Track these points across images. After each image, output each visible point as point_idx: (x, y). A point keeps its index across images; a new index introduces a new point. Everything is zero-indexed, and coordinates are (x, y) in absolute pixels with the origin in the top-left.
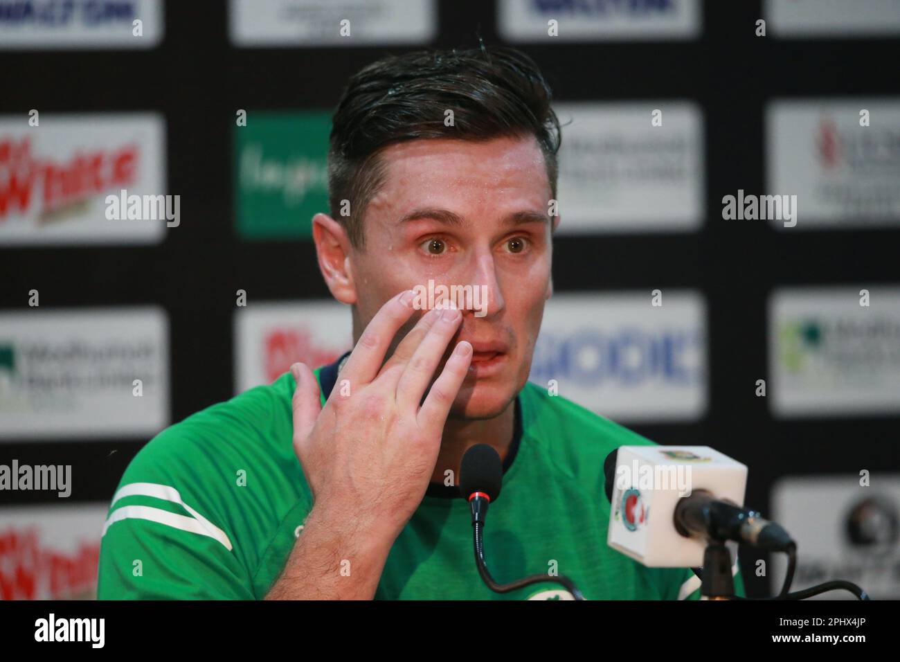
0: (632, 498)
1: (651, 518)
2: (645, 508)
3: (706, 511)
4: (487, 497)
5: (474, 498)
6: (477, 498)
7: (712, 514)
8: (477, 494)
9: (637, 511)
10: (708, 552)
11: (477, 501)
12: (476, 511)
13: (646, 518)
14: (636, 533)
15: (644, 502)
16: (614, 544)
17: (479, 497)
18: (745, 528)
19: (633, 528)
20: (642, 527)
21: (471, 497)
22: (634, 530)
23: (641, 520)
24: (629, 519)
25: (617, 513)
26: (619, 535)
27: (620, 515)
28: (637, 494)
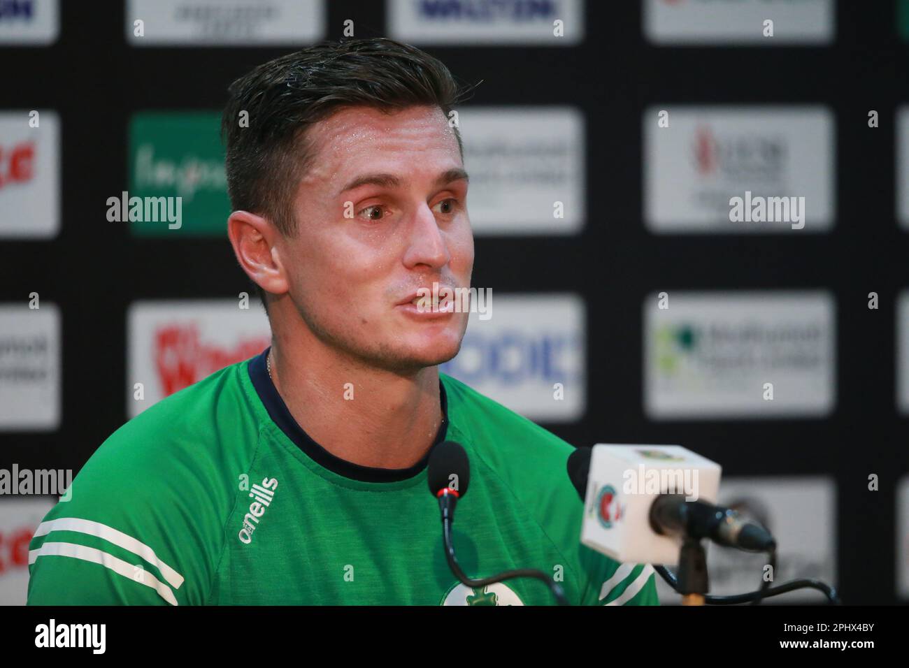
0: (608, 496)
1: (629, 514)
2: (621, 506)
3: (684, 509)
4: (456, 494)
5: (442, 495)
6: (445, 495)
7: (689, 513)
8: (447, 490)
9: (612, 509)
10: (684, 551)
11: (446, 498)
12: (445, 507)
13: (622, 516)
14: (611, 530)
15: (619, 500)
16: (587, 541)
17: (449, 494)
18: (723, 527)
19: (607, 525)
20: (618, 526)
21: (440, 493)
22: (609, 527)
23: (617, 517)
24: (604, 517)
25: (591, 511)
26: (593, 533)
27: (595, 513)
28: (612, 492)
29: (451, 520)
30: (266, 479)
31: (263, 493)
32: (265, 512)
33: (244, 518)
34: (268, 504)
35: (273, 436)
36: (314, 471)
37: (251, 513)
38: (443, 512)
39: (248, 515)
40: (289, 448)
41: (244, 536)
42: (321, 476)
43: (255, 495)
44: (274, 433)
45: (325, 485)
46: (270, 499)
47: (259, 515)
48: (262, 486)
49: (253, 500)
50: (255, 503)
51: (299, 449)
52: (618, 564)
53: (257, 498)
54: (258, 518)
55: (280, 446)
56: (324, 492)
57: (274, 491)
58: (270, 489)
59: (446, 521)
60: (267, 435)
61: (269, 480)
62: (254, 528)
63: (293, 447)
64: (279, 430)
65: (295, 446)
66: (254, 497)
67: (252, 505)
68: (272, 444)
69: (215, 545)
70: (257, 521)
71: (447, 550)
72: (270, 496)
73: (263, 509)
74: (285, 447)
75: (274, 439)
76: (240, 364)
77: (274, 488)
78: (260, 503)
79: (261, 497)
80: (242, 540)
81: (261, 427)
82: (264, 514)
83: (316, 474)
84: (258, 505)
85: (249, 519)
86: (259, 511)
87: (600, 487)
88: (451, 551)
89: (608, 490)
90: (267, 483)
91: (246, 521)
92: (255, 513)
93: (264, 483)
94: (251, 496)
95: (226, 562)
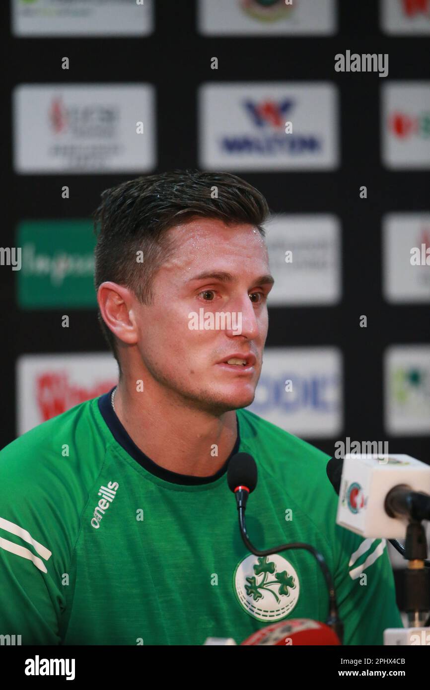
0: (355, 490)
1: (370, 503)
2: (365, 497)
3: (409, 500)
4: (247, 490)
5: (238, 490)
6: (240, 491)
7: (413, 502)
8: (240, 488)
9: (358, 500)
10: (410, 529)
11: (240, 493)
12: (240, 500)
13: (365, 504)
14: (358, 515)
15: (364, 493)
16: (341, 522)
17: (242, 490)
19: (355, 511)
20: (362, 511)
21: (236, 490)
22: (356, 513)
23: (362, 505)
24: (353, 505)
25: (343, 501)
26: (345, 517)
27: (346, 502)
28: (358, 488)
29: (244, 508)
30: (110, 483)
31: (108, 492)
32: (110, 506)
33: (94, 510)
34: (111, 500)
35: (117, 451)
36: (146, 477)
37: (99, 507)
38: (238, 503)
39: (97, 508)
40: (128, 460)
41: (95, 523)
42: (151, 480)
43: (102, 494)
44: (117, 449)
45: (152, 487)
46: (113, 497)
47: (105, 508)
48: (107, 487)
49: (101, 497)
50: (103, 500)
51: (134, 461)
52: (362, 539)
53: (104, 496)
54: (104, 510)
55: (121, 459)
56: (152, 491)
57: (116, 491)
58: (113, 490)
59: (241, 509)
60: (112, 451)
61: (112, 483)
62: (101, 518)
63: (130, 459)
64: (120, 448)
65: (132, 459)
66: (102, 495)
67: (100, 501)
68: (115, 457)
69: (73, 529)
70: (104, 513)
71: (241, 530)
72: (113, 495)
73: (108, 504)
74: (125, 460)
75: (117, 454)
76: (93, 400)
77: (116, 489)
78: (106, 499)
79: (106, 495)
80: (93, 525)
81: (108, 445)
82: (108, 508)
83: (147, 479)
84: (104, 501)
85: (98, 511)
86: (105, 505)
87: (349, 484)
88: (245, 530)
89: (355, 486)
90: (111, 485)
91: (96, 512)
92: (102, 507)
93: (109, 485)
94: (100, 494)
95: (81, 542)
